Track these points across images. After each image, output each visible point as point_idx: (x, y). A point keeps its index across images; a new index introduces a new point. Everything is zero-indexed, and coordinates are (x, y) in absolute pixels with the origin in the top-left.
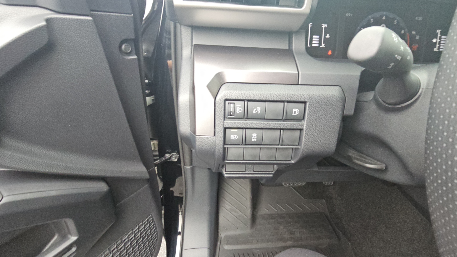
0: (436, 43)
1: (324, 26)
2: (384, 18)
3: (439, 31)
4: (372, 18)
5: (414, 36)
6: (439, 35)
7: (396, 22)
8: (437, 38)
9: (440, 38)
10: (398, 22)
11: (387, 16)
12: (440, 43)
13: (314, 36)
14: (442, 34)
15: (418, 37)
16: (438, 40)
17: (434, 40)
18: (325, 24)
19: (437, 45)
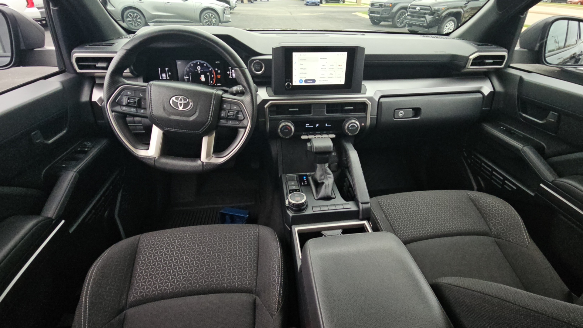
0: (230, 74)
1: (167, 69)
2: (198, 63)
3: (230, 68)
4: (192, 64)
5: (217, 71)
6: (230, 70)
7: (205, 65)
8: (229, 71)
9: (231, 71)
10: (206, 65)
11: (200, 62)
12: (232, 74)
13: (163, 74)
14: (232, 69)
15: (219, 72)
16: (231, 73)
17: (228, 73)
18: (167, 68)
19: (231, 75)
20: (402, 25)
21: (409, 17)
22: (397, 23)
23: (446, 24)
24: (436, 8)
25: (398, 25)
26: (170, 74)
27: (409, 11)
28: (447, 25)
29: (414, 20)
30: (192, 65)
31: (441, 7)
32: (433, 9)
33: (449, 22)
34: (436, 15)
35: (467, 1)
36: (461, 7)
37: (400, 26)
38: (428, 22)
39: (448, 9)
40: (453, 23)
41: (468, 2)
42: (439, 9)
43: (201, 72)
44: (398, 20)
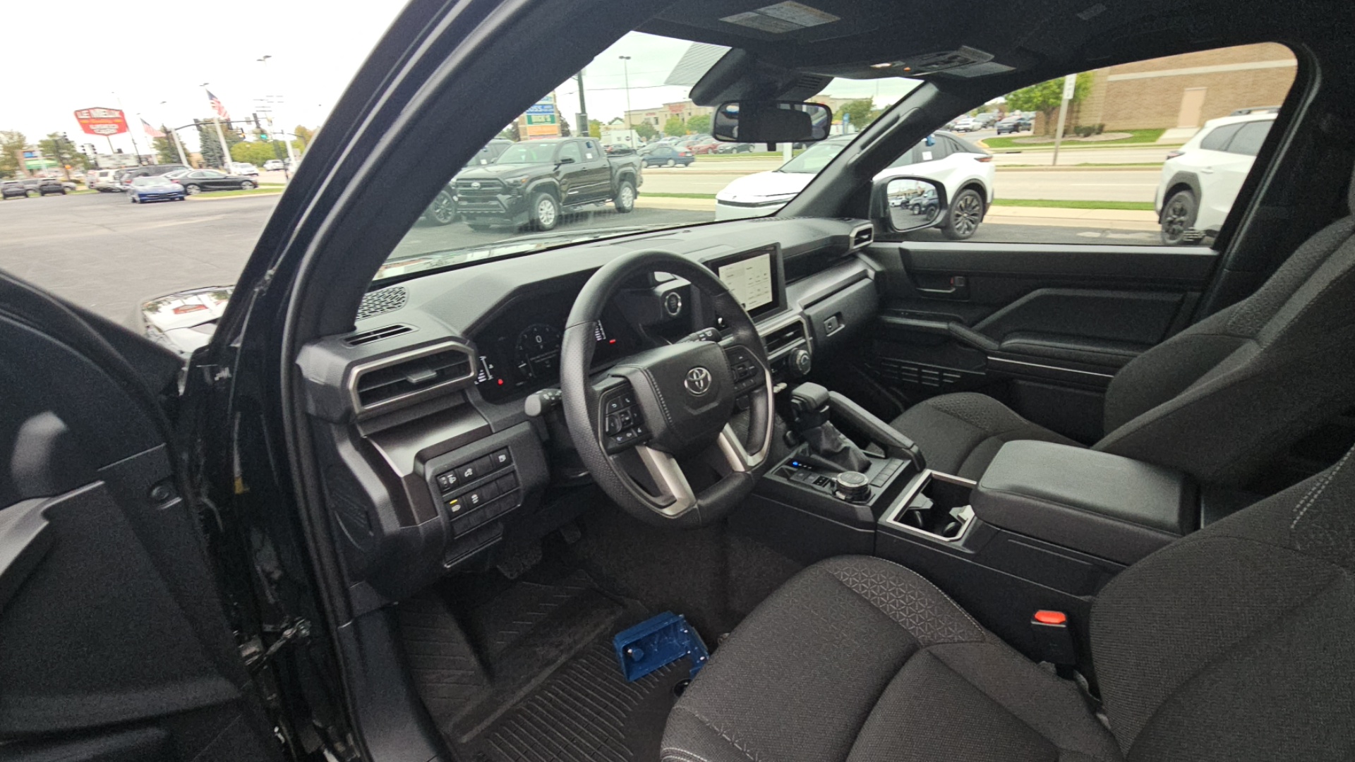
20: (449, 218)
21: (465, 203)
22: (437, 217)
23: (539, 205)
24: (511, 181)
25: (442, 220)
26: (491, 366)
27: (458, 191)
28: (541, 207)
29: (478, 207)
30: (526, 336)
31: (518, 179)
32: (506, 184)
33: (543, 202)
34: (515, 191)
35: (555, 165)
36: (551, 176)
37: (446, 221)
38: (506, 206)
39: (532, 180)
40: (549, 204)
41: (559, 165)
42: (515, 181)
43: (544, 346)
44: (438, 211)
